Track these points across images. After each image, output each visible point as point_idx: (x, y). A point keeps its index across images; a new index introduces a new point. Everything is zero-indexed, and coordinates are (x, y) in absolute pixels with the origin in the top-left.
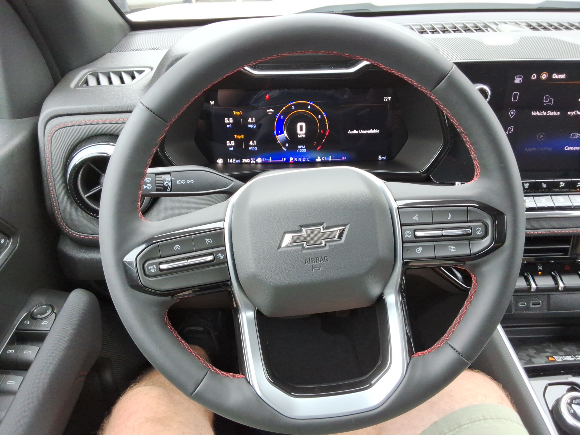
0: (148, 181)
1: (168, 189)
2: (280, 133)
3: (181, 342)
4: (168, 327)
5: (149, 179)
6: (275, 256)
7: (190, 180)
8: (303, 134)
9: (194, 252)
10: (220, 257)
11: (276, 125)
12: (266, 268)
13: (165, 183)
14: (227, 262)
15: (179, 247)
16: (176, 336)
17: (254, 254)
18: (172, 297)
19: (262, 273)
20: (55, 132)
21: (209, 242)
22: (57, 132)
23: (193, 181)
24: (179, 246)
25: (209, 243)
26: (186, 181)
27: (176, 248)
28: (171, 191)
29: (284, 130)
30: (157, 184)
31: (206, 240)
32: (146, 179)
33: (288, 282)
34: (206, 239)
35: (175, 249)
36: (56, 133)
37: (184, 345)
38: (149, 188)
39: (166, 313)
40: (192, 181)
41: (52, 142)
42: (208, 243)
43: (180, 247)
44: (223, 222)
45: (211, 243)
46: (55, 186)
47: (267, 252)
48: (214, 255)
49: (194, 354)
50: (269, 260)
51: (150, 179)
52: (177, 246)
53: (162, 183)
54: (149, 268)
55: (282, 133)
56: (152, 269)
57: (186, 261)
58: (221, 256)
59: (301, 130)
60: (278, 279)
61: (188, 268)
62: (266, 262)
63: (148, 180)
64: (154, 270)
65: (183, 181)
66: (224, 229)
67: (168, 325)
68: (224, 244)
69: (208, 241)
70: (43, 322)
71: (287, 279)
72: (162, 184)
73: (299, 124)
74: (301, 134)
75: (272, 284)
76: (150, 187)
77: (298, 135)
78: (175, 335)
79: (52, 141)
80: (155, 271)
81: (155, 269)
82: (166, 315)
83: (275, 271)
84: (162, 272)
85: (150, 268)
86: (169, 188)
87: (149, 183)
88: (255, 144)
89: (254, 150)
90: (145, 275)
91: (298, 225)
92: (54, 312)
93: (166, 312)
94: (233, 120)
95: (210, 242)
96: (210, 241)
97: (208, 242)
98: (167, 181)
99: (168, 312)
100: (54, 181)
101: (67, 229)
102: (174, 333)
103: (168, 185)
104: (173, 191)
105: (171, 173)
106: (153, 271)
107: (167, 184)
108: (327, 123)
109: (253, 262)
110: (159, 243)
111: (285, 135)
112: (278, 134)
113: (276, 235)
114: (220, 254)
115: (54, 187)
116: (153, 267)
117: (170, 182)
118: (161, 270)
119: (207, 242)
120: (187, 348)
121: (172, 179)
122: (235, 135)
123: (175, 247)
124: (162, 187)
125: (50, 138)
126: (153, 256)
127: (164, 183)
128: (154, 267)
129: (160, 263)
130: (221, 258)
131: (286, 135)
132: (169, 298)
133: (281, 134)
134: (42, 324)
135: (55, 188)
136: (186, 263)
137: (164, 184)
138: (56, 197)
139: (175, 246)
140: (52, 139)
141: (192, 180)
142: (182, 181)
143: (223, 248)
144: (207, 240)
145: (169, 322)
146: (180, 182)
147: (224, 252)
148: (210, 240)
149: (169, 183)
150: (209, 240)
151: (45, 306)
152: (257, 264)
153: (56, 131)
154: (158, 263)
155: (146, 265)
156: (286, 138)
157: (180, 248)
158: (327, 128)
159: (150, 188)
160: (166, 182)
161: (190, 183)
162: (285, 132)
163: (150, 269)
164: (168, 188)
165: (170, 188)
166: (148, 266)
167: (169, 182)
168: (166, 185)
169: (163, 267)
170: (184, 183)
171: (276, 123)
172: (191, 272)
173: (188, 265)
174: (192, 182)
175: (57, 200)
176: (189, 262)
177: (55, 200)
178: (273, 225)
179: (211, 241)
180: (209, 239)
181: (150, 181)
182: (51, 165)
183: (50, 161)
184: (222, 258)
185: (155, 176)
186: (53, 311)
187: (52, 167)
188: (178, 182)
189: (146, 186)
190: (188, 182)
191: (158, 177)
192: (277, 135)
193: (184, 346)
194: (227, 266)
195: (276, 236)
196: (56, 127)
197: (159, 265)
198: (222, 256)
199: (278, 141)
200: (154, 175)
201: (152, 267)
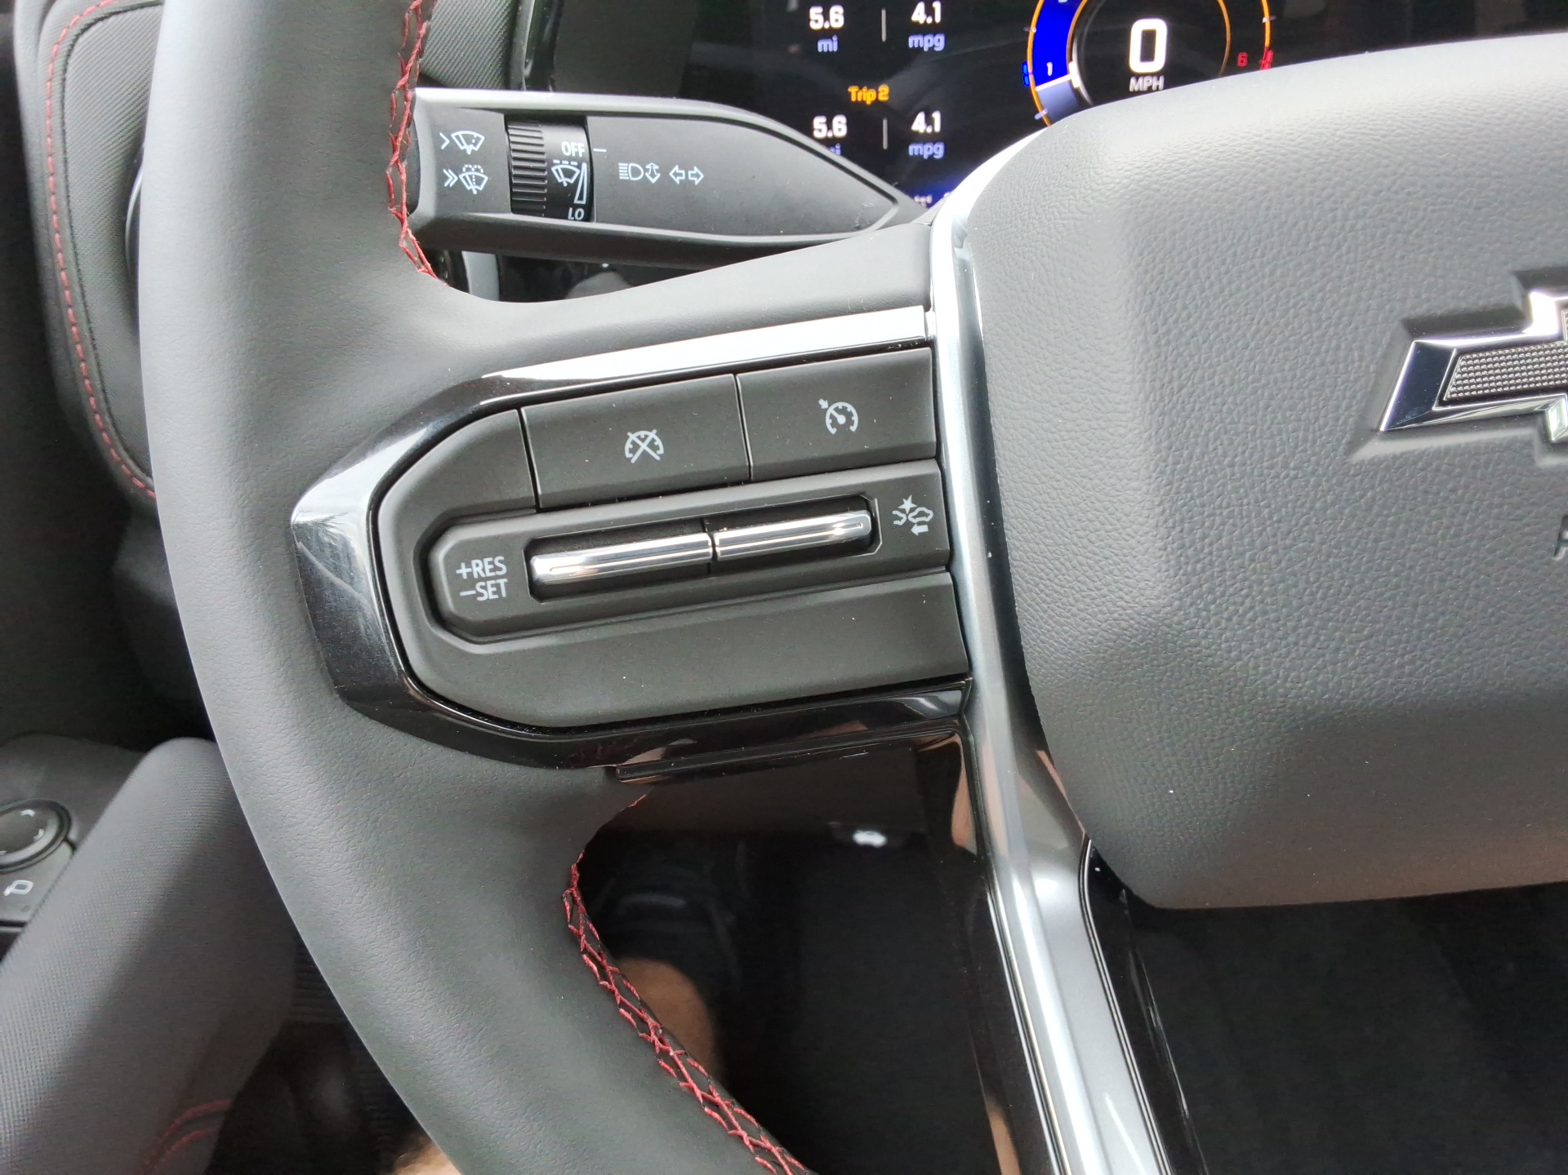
0: (469, 149)
1: (576, 207)
2: (1050, 72)
3: (664, 1054)
4: (584, 961)
5: (476, 135)
6: (1329, 498)
7: (686, 167)
8: (1152, 75)
9: (748, 481)
10: (909, 525)
11: (1036, 35)
12: (1260, 582)
13: (559, 167)
14: (948, 560)
15: (652, 445)
16: (635, 1015)
17: (1169, 483)
18: (610, 772)
19: (1229, 619)
20: (78, 36)
21: (841, 420)
22: (87, 35)
23: (702, 176)
24: (652, 435)
25: (843, 429)
26: (664, 171)
27: (636, 447)
28: (588, 218)
29: (1071, 60)
30: (514, 172)
31: (826, 410)
32: (460, 133)
33: (1419, 685)
34: (824, 404)
35: (628, 455)
36: (81, 40)
37: (682, 1078)
38: (473, 188)
39: (570, 875)
40: (697, 176)
41: (68, 82)
42: (833, 431)
43: (658, 442)
44: (921, 308)
45: (853, 428)
46: (81, 286)
47: (1272, 467)
48: (869, 509)
49: (745, 1135)
50: (1284, 527)
51: (478, 139)
52: (642, 434)
53: (544, 165)
54: (463, 571)
55: (1061, 71)
56: (481, 579)
57: (703, 537)
58: (912, 517)
59: (1148, 54)
60: (1345, 660)
61: (714, 582)
62: (1258, 543)
63: (468, 139)
64: (498, 586)
65: (648, 167)
66: (930, 343)
67: (586, 951)
68: (935, 439)
69: (838, 415)
70: (10, 884)
71: (1412, 662)
72: (543, 170)
73: (1139, 27)
74: (1144, 75)
75: (1298, 696)
76: (479, 181)
77: (1133, 81)
78: (629, 1016)
79: (64, 80)
80: (498, 592)
81: (502, 582)
82: (569, 886)
83: (1325, 605)
84: (547, 606)
85: (470, 575)
86: (581, 198)
87: (473, 159)
88: (937, 128)
89: (931, 157)
90: (438, 616)
91: (1509, 267)
92: (66, 840)
93: (574, 866)
94: (846, 15)
95: (850, 422)
96: (849, 416)
97: (835, 423)
98: (570, 159)
99: (580, 867)
100: (77, 264)
101: (140, 480)
102: (619, 998)
103: (572, 181)
104: (599, 221)
105: (590, 120)
106: (489, 594)
107: (568, 173)
108: (1266, 20)
109: (1160, 544)
110: (523, 410)
111: (1070, 82)
112: (1042, 78)
113: (1338, 348)
114: (908, 504)
115: (77, 289)
116: (488, 567)
117: (585, 166)
118: (540, 590)
119: (828, 421)
120: (698, 1093)
121: (595, 150)
122: (853, 90)
123: (628, 446)
124: (542, 187)
125: (59, 63)
126: (492, 496)
127: (553, 169)
128: (496, 569)
129: (537, 545)
130: (917, 530)
131: (1078, 83)
132: (594, 775)
133: (1054, 77)
134: (8, 892)
135: (83, 296)
136: (703, 545)
137: (551, 173)
138: (87, 334)
139: (632, 437)
140: (65, 71)
141: (696, 170)
142: (646, 170)
143: (927, 468)
144: (831, 411)
145: (588, 931)
146: (635, 172)
147: (935, 494)
148: (850, 408)
149: (578, 171)
150: (843, 411)
151: (30, 812)
152: (1190, 552)
153: (84, 30)
154: (522, 543)
155: (440, 555)
156: (1076, 92)
157: (661, 451)
158: (1267, 43)
159: (481, 188)
160: (566, 165)
161: (686, 183)
162: (1073, 67)
163: (471, 581)
164: (576, 201)
165: (584, 202)
166: (453, 561)
167: (579, 167)
168: (564, 181)
169: (550, 567)
170: (653, 181)
171: (1038, 26)
172: (733, 614)
173: (715, 566)
174: (697, 181)
175: (94, 347)
176: (724, 542)
177: (85, 351)
178: (1318, 272)
179: (855, 418)
180: (840, 405)
181: (476, 149)
182: (62, 191)
183: (61, 170)
184: (924, 529)
185: (507, 129)
186: (62, 836)
187: (68, 196)
188: (625, 171)
189: (457, 171)
190: (677, 174)
191: (523, 134)
192: (1038, 82)
193: (682, 1084)
194: (950, 581)
195: (1342, 354)
196: (81, 15)
197: (528, 559)
198: (922, 514)
199: (1037, 112)
200: (502, 116)
201: (479, 567)
